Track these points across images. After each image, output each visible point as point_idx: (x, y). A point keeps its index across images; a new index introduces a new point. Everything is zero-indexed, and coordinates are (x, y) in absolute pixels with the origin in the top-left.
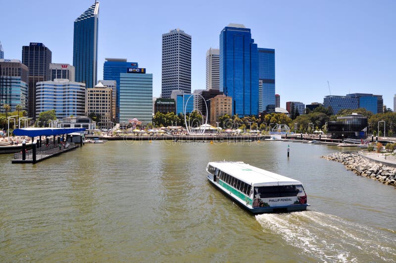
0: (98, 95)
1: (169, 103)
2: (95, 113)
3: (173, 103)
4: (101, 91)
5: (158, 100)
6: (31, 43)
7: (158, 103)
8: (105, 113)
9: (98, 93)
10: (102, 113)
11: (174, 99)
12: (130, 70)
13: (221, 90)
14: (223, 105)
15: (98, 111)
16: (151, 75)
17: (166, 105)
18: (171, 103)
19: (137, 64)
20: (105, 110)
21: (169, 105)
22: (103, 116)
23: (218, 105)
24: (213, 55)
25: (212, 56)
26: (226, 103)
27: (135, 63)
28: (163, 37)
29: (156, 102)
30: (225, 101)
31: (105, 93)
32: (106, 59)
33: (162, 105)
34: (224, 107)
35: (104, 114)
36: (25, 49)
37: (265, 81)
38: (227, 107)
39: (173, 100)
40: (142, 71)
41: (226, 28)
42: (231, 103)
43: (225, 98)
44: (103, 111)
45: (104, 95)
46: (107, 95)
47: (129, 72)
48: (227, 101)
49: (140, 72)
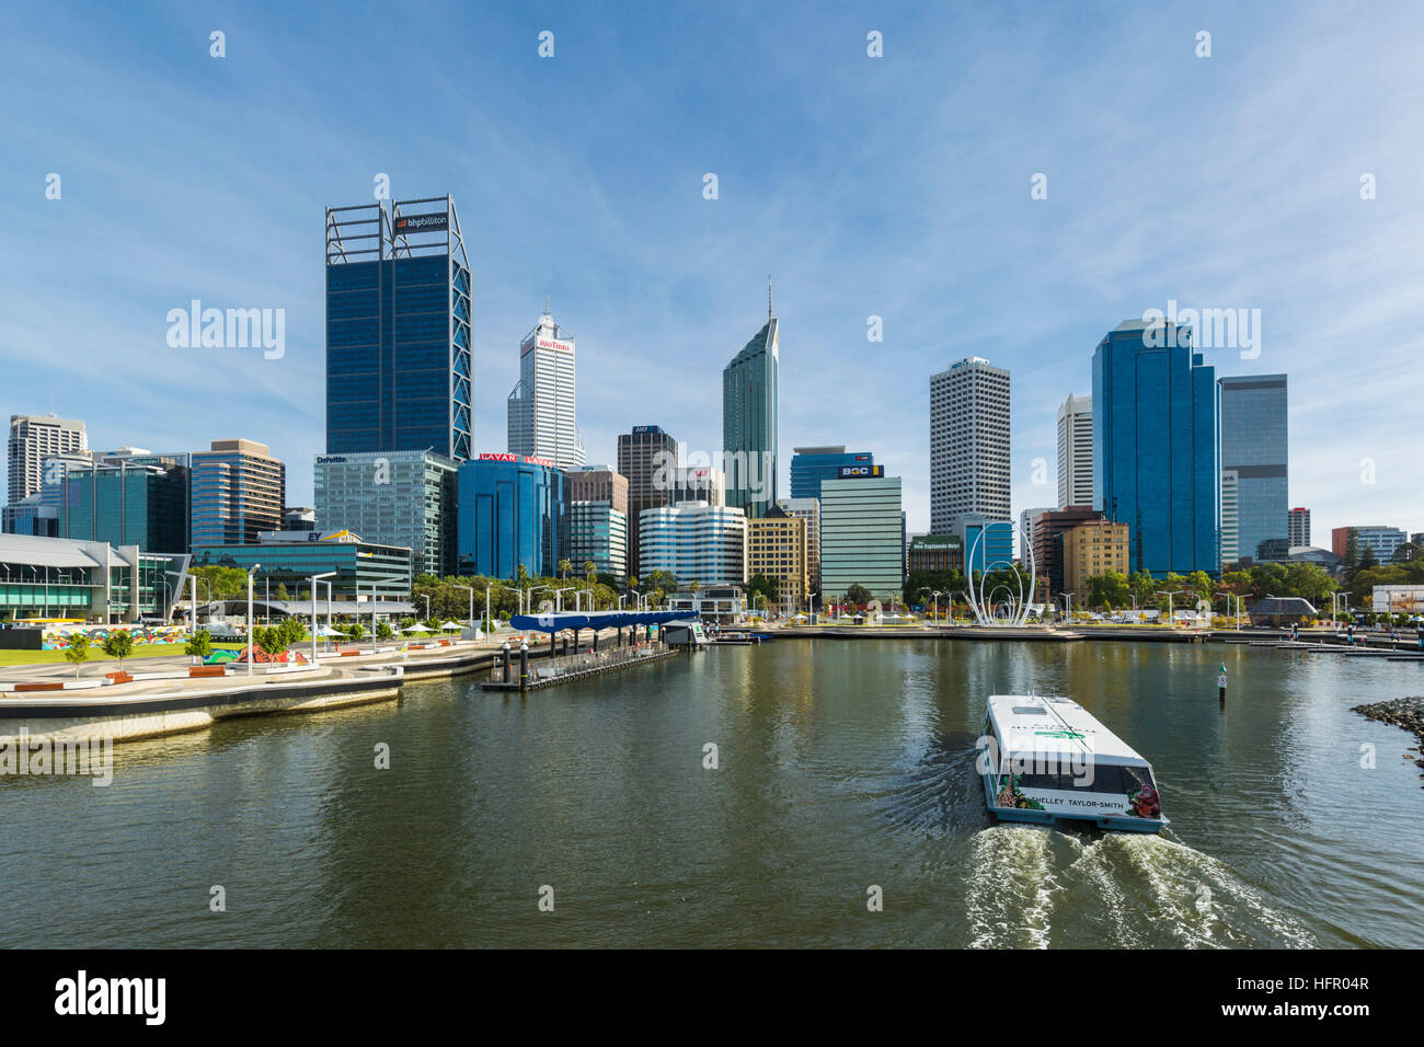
0: (770, 533)
1: (944, 546)
2: (766, 574)
3: (957, 546)
4: (777, 525)
5: (916, 539)
6: (635, 428)
7: (916, 547)
8: (788, 574)
9: (770, 529)
10: (780, 574)
11: (958, 537)
12: (846, 472)
13: (1098, 506)
14: (1102, 547)
15: (770, 570)
16: (898, 480)
17: (937, 553)
18: (950, 546)
19: (869, 455)
20: (788, 566)
21: (946, 553)
22: (784, 581)
23: (1083, 548)
24: (1077, 415)
25: (1073, 417)
26: (1109, 540)
27: (864, 454)
28: (933, 384)
29: (912, 544)
30: (1108, 536)
31: (788, 529)
32: (796, 450)
33: (928, 553)
34: (1102, 551)
35: (784, 577)
36: (624, 440)
37: (1246, 472)
38: (1114, 551)
39: (957, 539)
40: (876, 472)
41: (1112, 335)
42: (1126, 539)
43: (1108, 528)
44: (784, 570)
45: (784, 533)
46: (791, 533)
47: (842, 477)
48: (1112, 536)
49: (870, 475)
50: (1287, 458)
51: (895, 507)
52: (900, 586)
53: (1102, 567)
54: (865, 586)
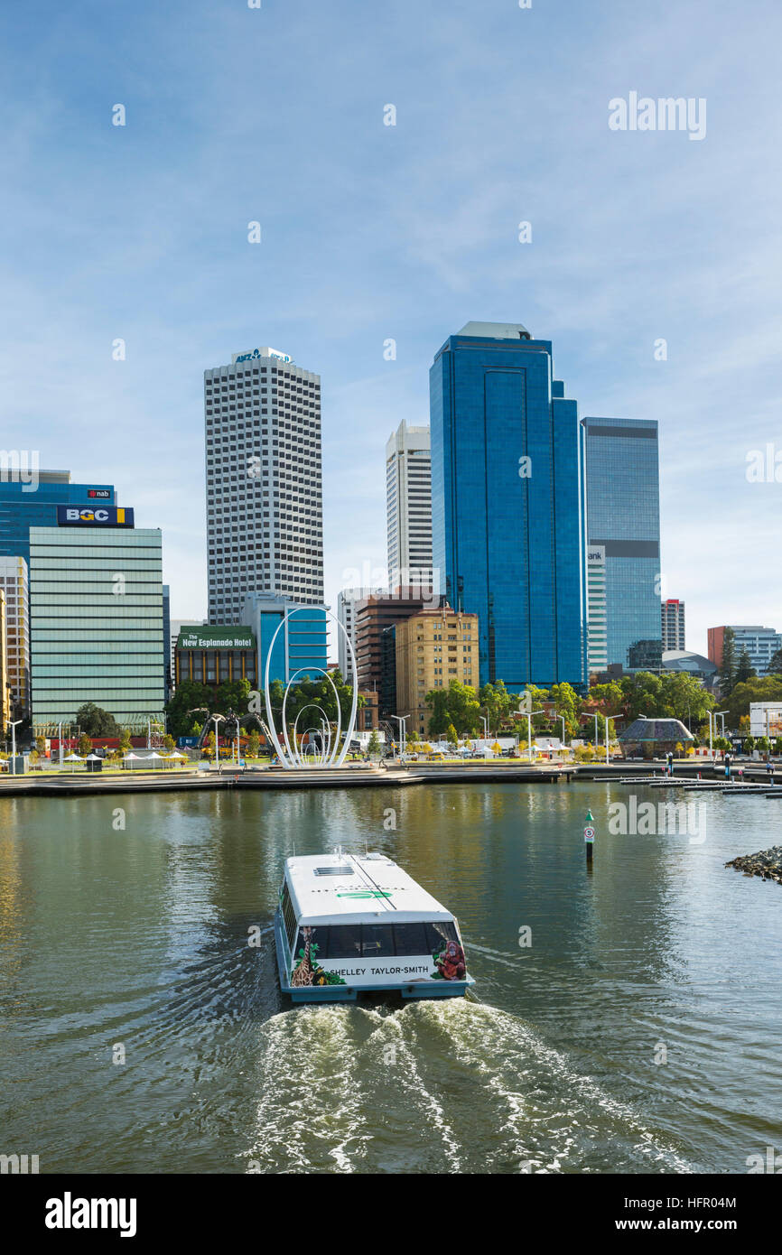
1: (228, 643)
3: (247, 643)
5: (186, 631)
7: (186, 643)
11: (248, 629)
12: (72, 514)
14: (445, 648)
16: (157, 533)
17: (217, 653)
18: (238, 643)
19: (113, 490)
21: (231, 653)
23: (421, 648)
24: (411, 452)
25: (406, 456)
26: (453, 638)
27: (102, 488)
28: (209, 383)
29: (180, 638)
30: (452, 632)
33: (204, 653)
34: (446, 654)
37: (616, 549)
38: (460, 654)
39: (247, 632)
40: (121, 519)
41: (455, 340)
42: (475, 637)
43: (452, 620)
47: (65, 524)
48: (458, 631)
49: (111, 524)
50: (658, 533)
51: (152, 577)
52: (161, 706)
53: (446, 677)
54: (106, 707)
